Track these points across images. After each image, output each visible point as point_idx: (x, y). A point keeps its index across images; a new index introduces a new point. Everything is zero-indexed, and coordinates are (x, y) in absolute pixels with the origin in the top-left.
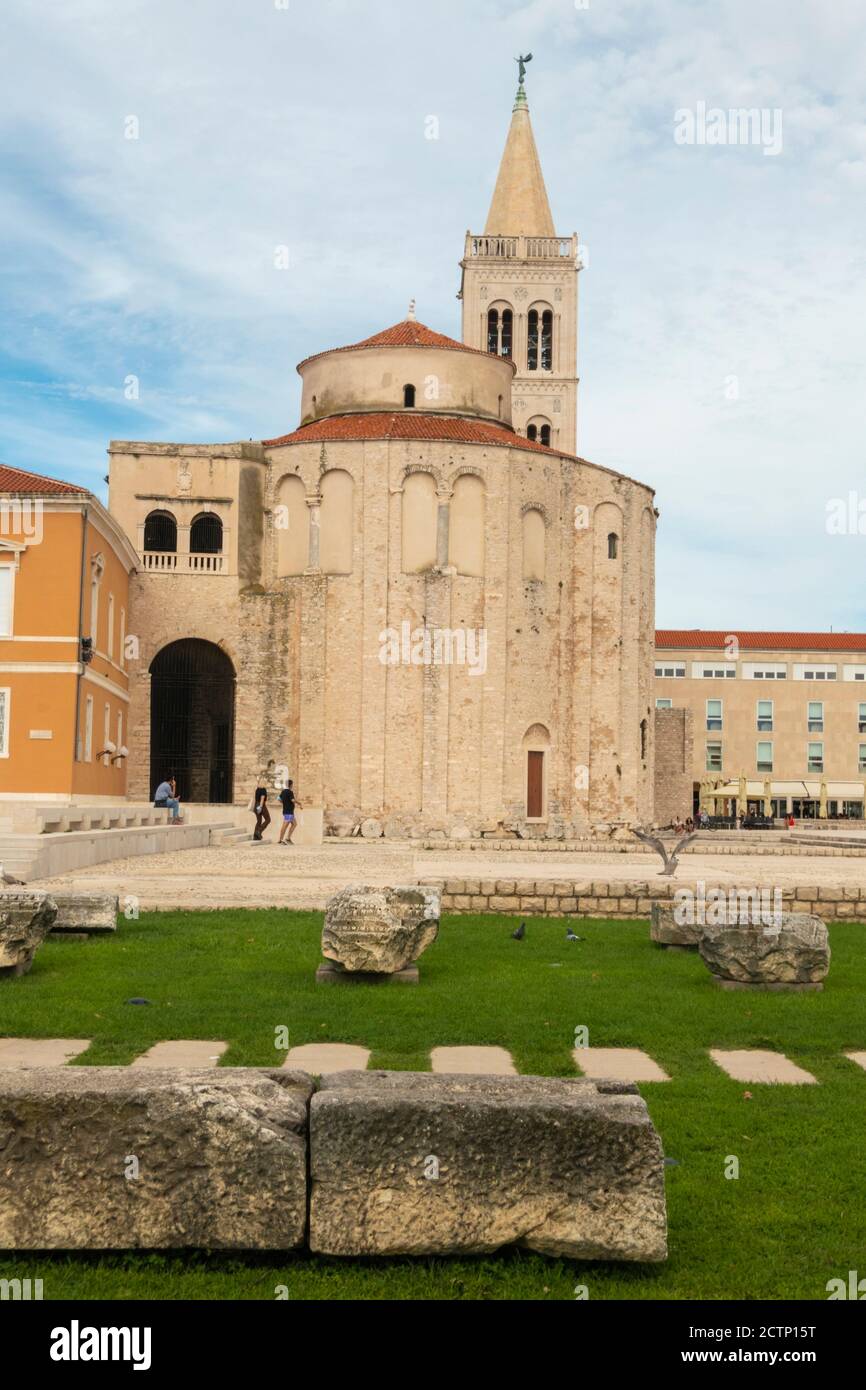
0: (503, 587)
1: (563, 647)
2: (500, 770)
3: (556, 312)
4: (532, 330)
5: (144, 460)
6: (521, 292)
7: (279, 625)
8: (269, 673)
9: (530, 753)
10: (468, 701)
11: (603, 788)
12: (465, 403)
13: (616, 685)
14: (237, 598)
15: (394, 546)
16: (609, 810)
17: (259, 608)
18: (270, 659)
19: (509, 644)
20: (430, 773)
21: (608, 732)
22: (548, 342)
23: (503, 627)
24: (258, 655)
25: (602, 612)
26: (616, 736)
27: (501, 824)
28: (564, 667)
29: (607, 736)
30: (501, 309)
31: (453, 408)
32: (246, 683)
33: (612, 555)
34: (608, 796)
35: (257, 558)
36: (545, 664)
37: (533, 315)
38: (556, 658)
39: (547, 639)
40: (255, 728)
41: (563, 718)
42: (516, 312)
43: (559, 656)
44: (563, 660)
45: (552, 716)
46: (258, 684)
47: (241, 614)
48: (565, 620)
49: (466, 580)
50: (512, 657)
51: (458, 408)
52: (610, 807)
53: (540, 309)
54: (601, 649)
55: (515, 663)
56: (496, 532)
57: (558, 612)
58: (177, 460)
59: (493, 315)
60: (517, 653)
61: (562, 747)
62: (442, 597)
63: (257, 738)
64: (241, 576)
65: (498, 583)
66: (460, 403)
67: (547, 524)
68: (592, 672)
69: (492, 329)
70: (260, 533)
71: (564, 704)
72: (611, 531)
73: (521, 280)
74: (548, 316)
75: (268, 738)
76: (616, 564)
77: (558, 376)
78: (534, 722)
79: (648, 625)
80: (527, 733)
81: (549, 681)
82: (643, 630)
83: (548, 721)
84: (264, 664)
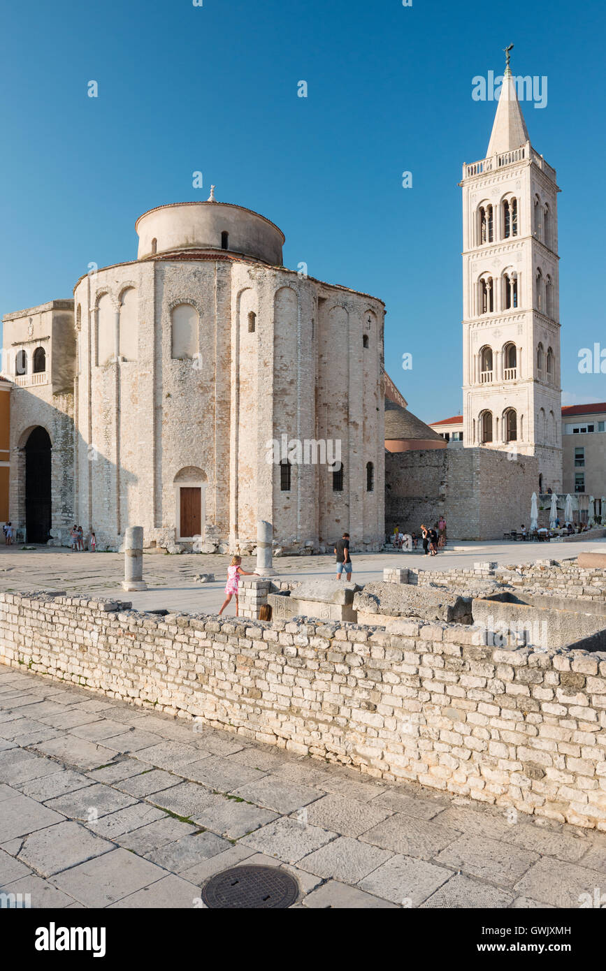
0: (151, 366)
1: (217, 406)
2: (151, 503)
3: (517, 197)
4: (507, 213)
5: (16, 322)
6: (496, 191)
8: (65, 443)
9: (181, 488)
10: (131, 453)
11: (245, 513)
12: (188, 241)
13: (254, 432)
14: (52, 398)
15: (93, 349)
16: (250, 532)
17: (62, 400)
18: (66, 434)
19: (156, 408)
20: (108, 506)
21: (249, 470)
22: (515, 218)
23: (152, 396)
24: (61, 432)
25: (244, 375)
26: (254, 472)
27: (154, 542)
28: (218, 421)
29: (247, 473)
30: (485, 206)
31: (178, 247)
32: (56, 451)
33: (252, 329)
34: (249, 520)
35: (70, 371)
36: (197, 420)
37: (505, 204)
38: (211, 416)
39: (200, 401)
40: (60, 479)
41: (218, 460)
42: (493, 204)
43: (214, 413)
44: (218, 415)
45: (207, 460)
46: (61, 451)
47: (54, 408)
48: (219, 386)
49: (127, 364)
50: (162, 418)
51: (181, 246)
52: (250, 529)
53: (509, 198)
54: (244, 404)
55: (163, 422)
56: (145, 326)
58: (28, 319)
59: (482, 211)
60: (166, 416)
61: (220, 484)
62: (112, 379)
63: (61, 486)
64: (53, 383)
65: (146, 363)
66: (184, 242)
67: (199, 313)
68: (238, 424)
69: (482, 220)
71: (219, 450)
72: (251, 311)
73: (496, 183)
75: (65, 485)
76: (255, 335)
77: (522, 237)
78: (186, 465)
79: (292, 382)
80: (180, 476)
81: (203, 433)
82: (282, 387)
83: (204, 465)
84: (63, 437)
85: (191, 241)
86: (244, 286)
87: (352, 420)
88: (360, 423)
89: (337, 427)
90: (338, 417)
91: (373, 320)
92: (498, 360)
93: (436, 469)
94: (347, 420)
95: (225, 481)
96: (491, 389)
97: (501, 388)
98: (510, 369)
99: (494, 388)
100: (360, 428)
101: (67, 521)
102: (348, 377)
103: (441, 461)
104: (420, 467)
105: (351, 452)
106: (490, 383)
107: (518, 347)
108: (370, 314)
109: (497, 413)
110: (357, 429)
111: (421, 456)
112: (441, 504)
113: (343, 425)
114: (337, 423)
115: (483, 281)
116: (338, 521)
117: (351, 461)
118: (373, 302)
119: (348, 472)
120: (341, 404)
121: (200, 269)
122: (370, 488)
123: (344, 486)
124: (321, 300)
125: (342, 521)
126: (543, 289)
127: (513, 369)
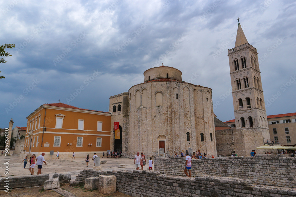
0: (151, 108)
1: (168, 118)
2: (151, 145)
3: (245, 57)
4: (242, 62)
5: (113, 98)
6: (239, 56)
7: (127, 121)
8: (126, 129)
10: (145, 131)
11: (177, 148)
13: (179, 125)
14: (122, 118)
15: (135, 104)
17: (125, 118)
18: (126, 127)
19: (152, 119)
20: (139, 146)
21: (178, 135)
22: (245, 63)
23: (151, 116)
24: (125, 126)
25: (175, 110)
26: (179, 136)
27: (152, 156)
28: (169, 123)
29: (178, 136)
30: (236, 60)
31: (156, 78)
32: (123, 131)
33: (177, 98)
34: (179, 150)
35: (127, 111)
36: (163, 122)
37: (242, 59)
38: (167, 121)
39: (164, 117)
40: (124, 139)
41: (169, 133)
42: (238, 59)
43: (168, 120)
44: (168, 121)
45: (166, 133)
46: (125, 131)
47: (123, 120)
48: (169, 113)
49: (144, 108)
50: (154, 122)
52: (179, 152)
53: (243, 58)
54: (176, 118)
55: (154, 123)
56: (149, 98)
57: (167, 111)
58: (116, 98)
59: (235, 61)
60: (155, 121)
61: (170, 140)
62: (140, 112)
64: (123, 114)
65: (149, 108)
67: (163, 95)
68: (174, 123)
69: (235, 64)
70: (128, 106)
71: (169, 130)
72: (176, 93)
73: (238, 54)
74: (245, 58)
75: (126, 141)
76: (178, 100)
77: (248, 68)
78: (160, 134)
79: (188, 111)
80: (159, 137)
81: (165, 126)
82: (186, 113)
83: (165, 134)
84: (125, 128)
85: (159, 76)
86: (175, 87)
87: (205, 121)
88: (207, 122)
89: (201, 123)
90: (201, 121)
91: (209, 94)
92: (245, 103)
93: (230, 135)
94: (204, 121)
95: (172, 139)
96: (243, 111)
97: (246, 111)
98: (249, 105)
99: (244, 111)
100: (208, 124)
101: (126, 151)
102: (203, 109)
103: (231, 133)
104: (225, 134)
105: (206, 130)
106: (242, 110)
107: (250, 99)
108: (208, 92)
109: (246, 118)
110: (207, 124)
111: (225, 131)
112: (233, 145)
113: (203, 123)
114: (201, 122)
115: (237, 81)
116: (203, 150)
117: (206, 133)
118: (208, 89)
119: (205, 136)
120: (202, 117)
121: (163, 83)
122: (212, 140)
123: (204, 140)
124: (195, 89)
125: (204, 150)
126: (257, 82)
127: (250, 105)
